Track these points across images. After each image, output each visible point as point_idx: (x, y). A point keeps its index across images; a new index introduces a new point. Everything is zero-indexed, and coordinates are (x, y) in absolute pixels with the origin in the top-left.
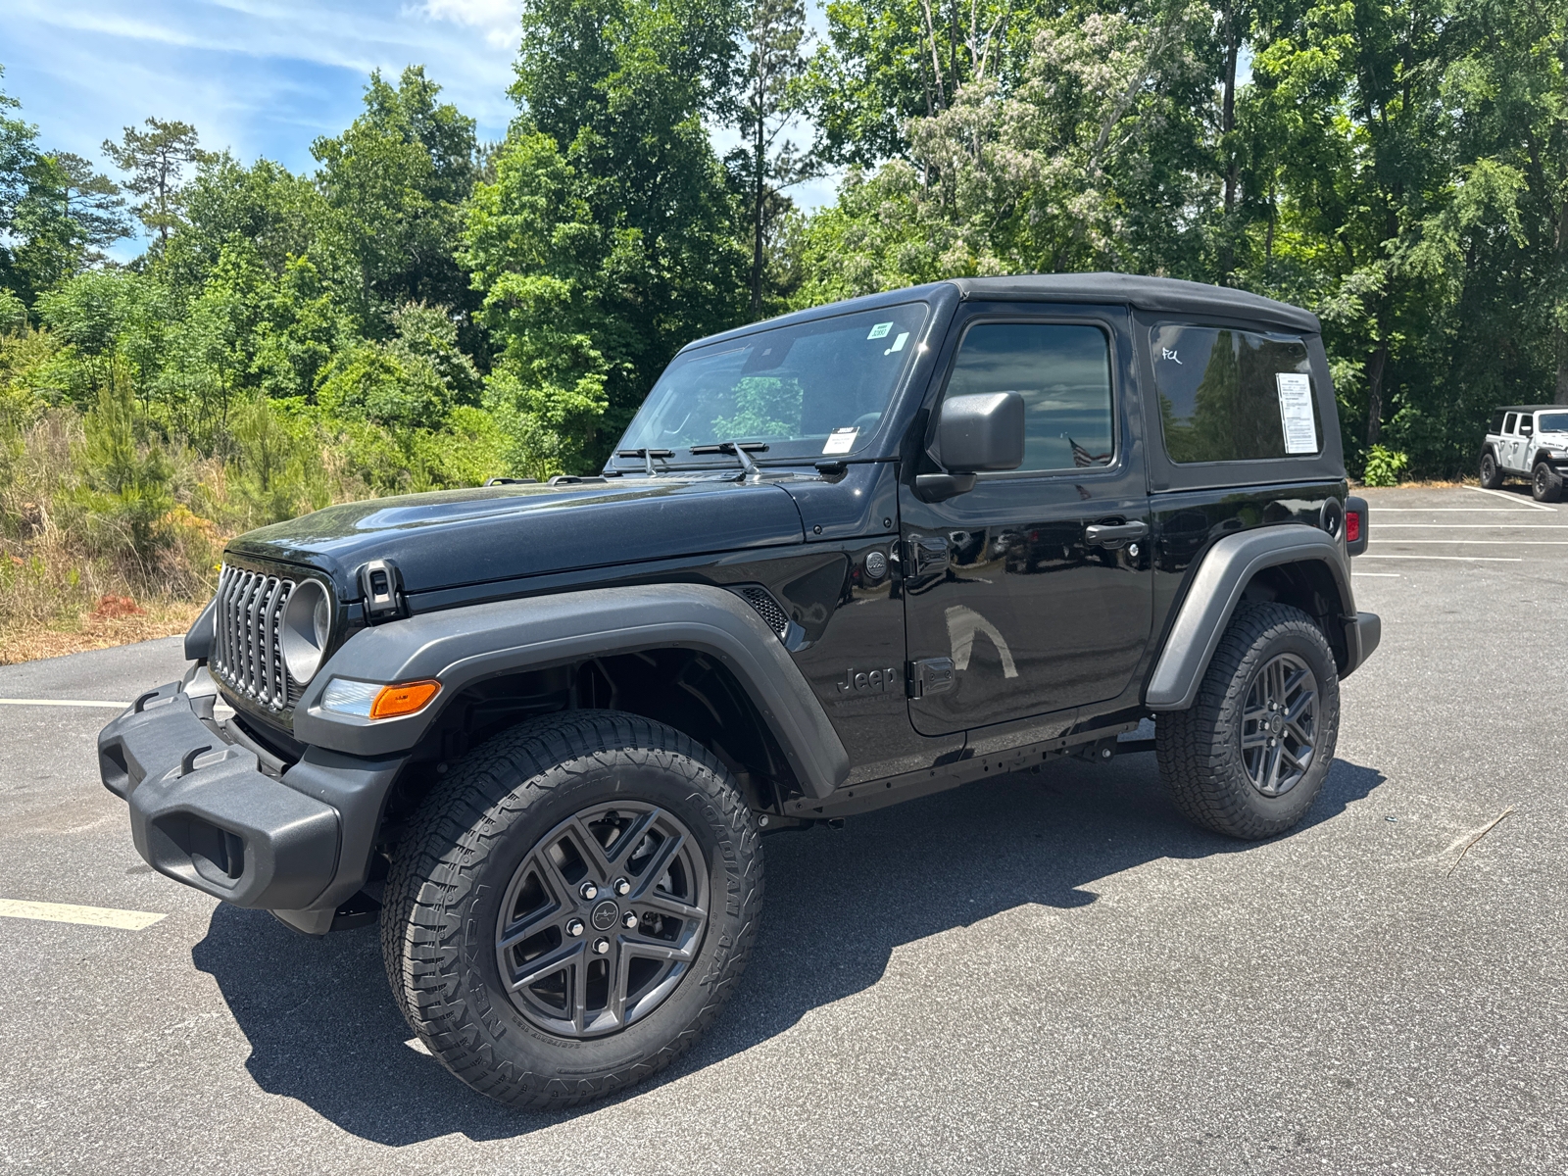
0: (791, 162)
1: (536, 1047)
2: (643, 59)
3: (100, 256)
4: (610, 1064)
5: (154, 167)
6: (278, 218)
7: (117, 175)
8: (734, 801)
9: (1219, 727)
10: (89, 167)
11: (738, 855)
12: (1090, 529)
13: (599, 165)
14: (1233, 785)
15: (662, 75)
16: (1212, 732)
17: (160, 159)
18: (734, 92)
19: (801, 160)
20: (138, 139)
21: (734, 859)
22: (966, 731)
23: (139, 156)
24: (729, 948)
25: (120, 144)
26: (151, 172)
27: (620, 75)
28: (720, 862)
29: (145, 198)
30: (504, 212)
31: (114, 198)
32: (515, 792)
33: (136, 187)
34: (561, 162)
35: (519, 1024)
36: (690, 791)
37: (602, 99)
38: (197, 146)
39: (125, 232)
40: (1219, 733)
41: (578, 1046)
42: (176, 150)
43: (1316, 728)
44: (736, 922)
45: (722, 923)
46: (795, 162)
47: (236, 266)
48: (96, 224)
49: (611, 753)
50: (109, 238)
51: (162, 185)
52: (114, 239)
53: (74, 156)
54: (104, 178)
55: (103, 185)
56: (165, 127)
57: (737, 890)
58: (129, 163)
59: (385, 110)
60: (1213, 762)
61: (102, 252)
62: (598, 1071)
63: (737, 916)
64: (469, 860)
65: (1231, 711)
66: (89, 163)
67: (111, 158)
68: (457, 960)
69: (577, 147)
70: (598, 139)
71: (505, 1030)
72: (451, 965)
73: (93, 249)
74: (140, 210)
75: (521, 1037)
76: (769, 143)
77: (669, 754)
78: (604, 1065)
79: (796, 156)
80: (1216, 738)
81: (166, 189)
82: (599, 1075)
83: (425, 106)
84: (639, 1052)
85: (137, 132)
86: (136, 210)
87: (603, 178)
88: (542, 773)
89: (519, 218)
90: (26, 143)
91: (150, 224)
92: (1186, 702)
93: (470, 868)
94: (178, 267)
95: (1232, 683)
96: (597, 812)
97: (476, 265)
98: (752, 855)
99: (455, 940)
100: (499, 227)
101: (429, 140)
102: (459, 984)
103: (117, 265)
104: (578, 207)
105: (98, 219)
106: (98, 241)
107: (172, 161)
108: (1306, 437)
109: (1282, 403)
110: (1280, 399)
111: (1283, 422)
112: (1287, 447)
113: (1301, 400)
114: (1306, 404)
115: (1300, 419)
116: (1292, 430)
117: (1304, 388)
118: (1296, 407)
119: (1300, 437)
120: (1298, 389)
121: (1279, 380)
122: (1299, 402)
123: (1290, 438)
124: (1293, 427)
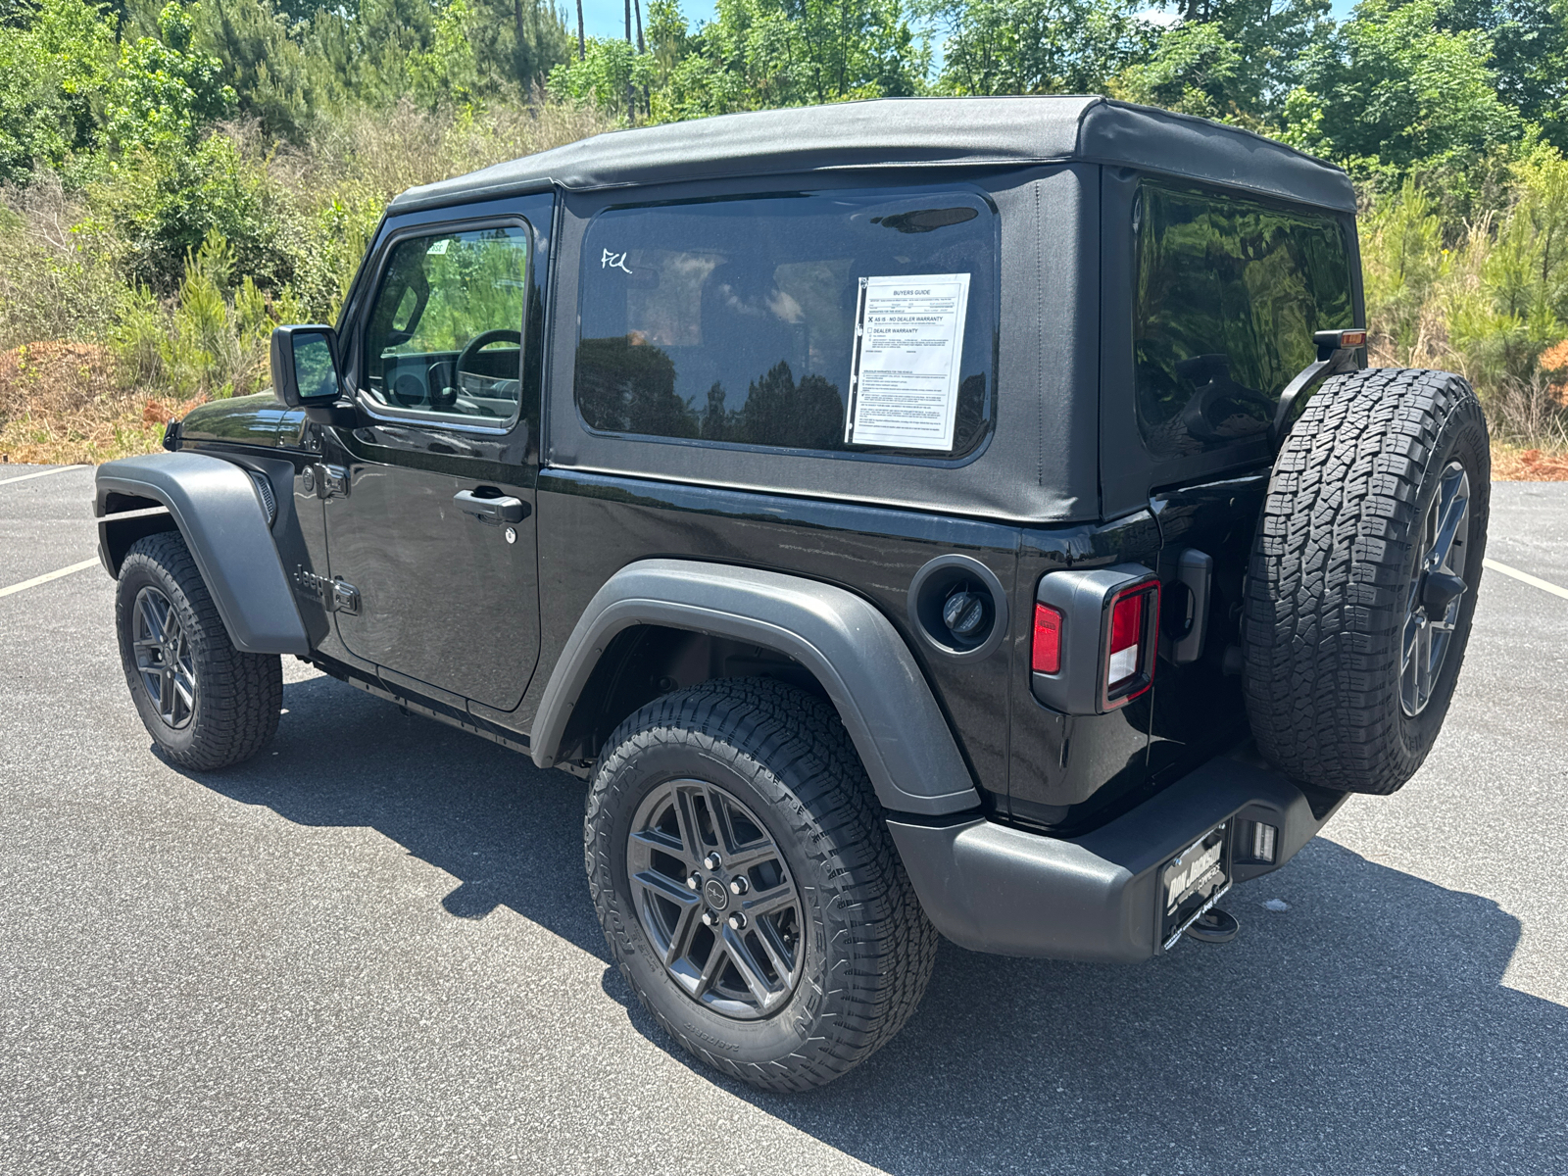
22: (377, 666)
108: (919, 414)
109: (860, 339)
110: (858, 332)
111: (853, 378)
112: (851, 432)
113: (925, 333)
114: (942, 343)
115: (908, 374)
116: (876, 397)
117: (946, 305)
118: (904, 348)
119: (896, 413)
120: (921, 308)
121: (864, 291)
122: (919, 337)
123: (866, 412)
124: (880, 392)
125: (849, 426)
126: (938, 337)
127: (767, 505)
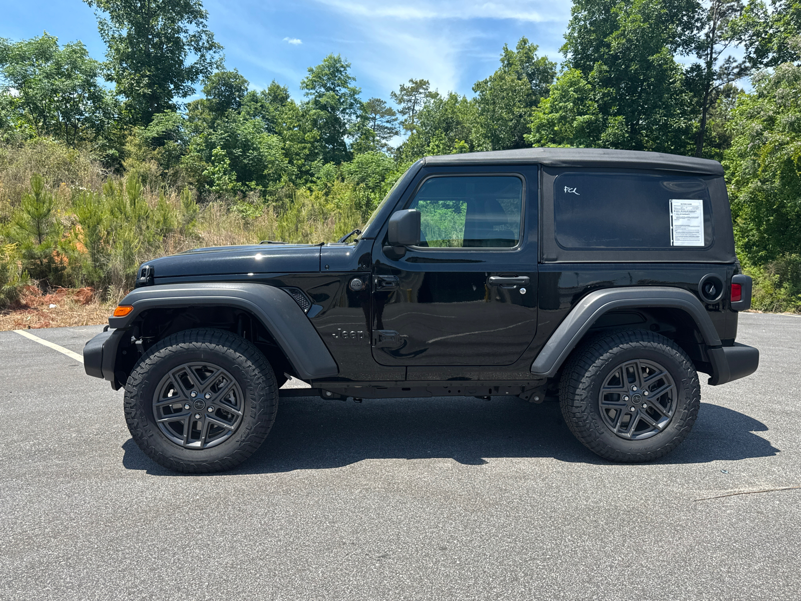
0: (731, 68)
1: (165, 445)
2: (633, 21)
3: (386, 145)
4: (193, 460)
5: (411, 102)
6: (458, 123)
7: (397, 107)
8: (256, 372)
9: (578, 391)
10: (385, 104)
11: (256, 394)
12: (492, 278)
13: (606, 82)
14: (588, 426)
15: (644, 29)
16: (574, 394)
17: (413, 98)
18: (695, 32)
19: (737, 67)
20: (405, 90)
21: (254, 395)
22: (407, 366)
23: (405, 97)
24: (250, 430)
25: (398, 93)
26: (409, 104)
27: (619, 32)
28: (248, 395)
29: (406, 116)
30: (552, 112)
31: (394, 118)
32: (161, 351)
33: (403, 112)
34: (583, 82)
35: (160, 435)
36: (234, 364)
37: (608, 46)
38: (429, 90)
39: (397, 133)
40: (578, 395)
41: (182, 450)
42: (420, 93)
43: (674, 408)
44: (254, 421)
45: (248, 419)
46: (733, 68)
47: (438, 146)
48: (386, 130)
49: (199, 344)
50: (390, 136)
51: (413, 110)
52: (392, 136)
53: (380, 100)
54: (390, 108)
55: (390, 112)
56: (416, 83)
57: (255, 408)
58: (401, 101)
59: (510, 65)
60: (575, 410)
61: (387, 143)
62: (188, 461)
63: (254, 418)
64: (142, 371)
65: (587, 384)
66: (385, 102)
67: (394, 100)
68: (135, 405)
69: (594, 73)
70: (605, 67)
71: (153, 435)
72: (134, 406)
73: (383, 141)
74: (403, 123)
75: (159, 440)
76: (716, 59)
77: (225, 348)
78: (191, 460)
79: (735, 64)
80: (577, 397)
81: (415, 112)
82: (189, 463)
83: (529, 59)
84: (207, 459)
85: (405, 87)
86: (402, 123)
87: (606, 88)
88: (172, 346)
89: (558, 115)
90: (356, 96)
91: (407, 129)
92: (550, 374)
93: (142, 374)
94: (413, 148)
95: (590, 369)
96: (199, 365)
97: (534, 140)
98: (263, 395)
99: (135, 398)
100: (548, 120)
101: (531, 77)
102: (136, 413)
103: (392, 148)
104: (590, 106)
105: (386, 128)
106: (386, 138)
107: (418, 98)
108: (693, 237)
109: (672, 216)
110: (671, 214)
111: (671, 228)
112: (673, 242)
113: (692, 215)
114: (698, 218)
115: (689, 226)
116: (679, 232)
117: (697, 208)
118: (686, 219)
119: (687, 237)
120: (690, 208)
121: (671, 203)
122: (690, 216)
123: (676, 237)
124: (681, 231)
125: (672, 241)
126: (696, 216)
127: (648, 266)
